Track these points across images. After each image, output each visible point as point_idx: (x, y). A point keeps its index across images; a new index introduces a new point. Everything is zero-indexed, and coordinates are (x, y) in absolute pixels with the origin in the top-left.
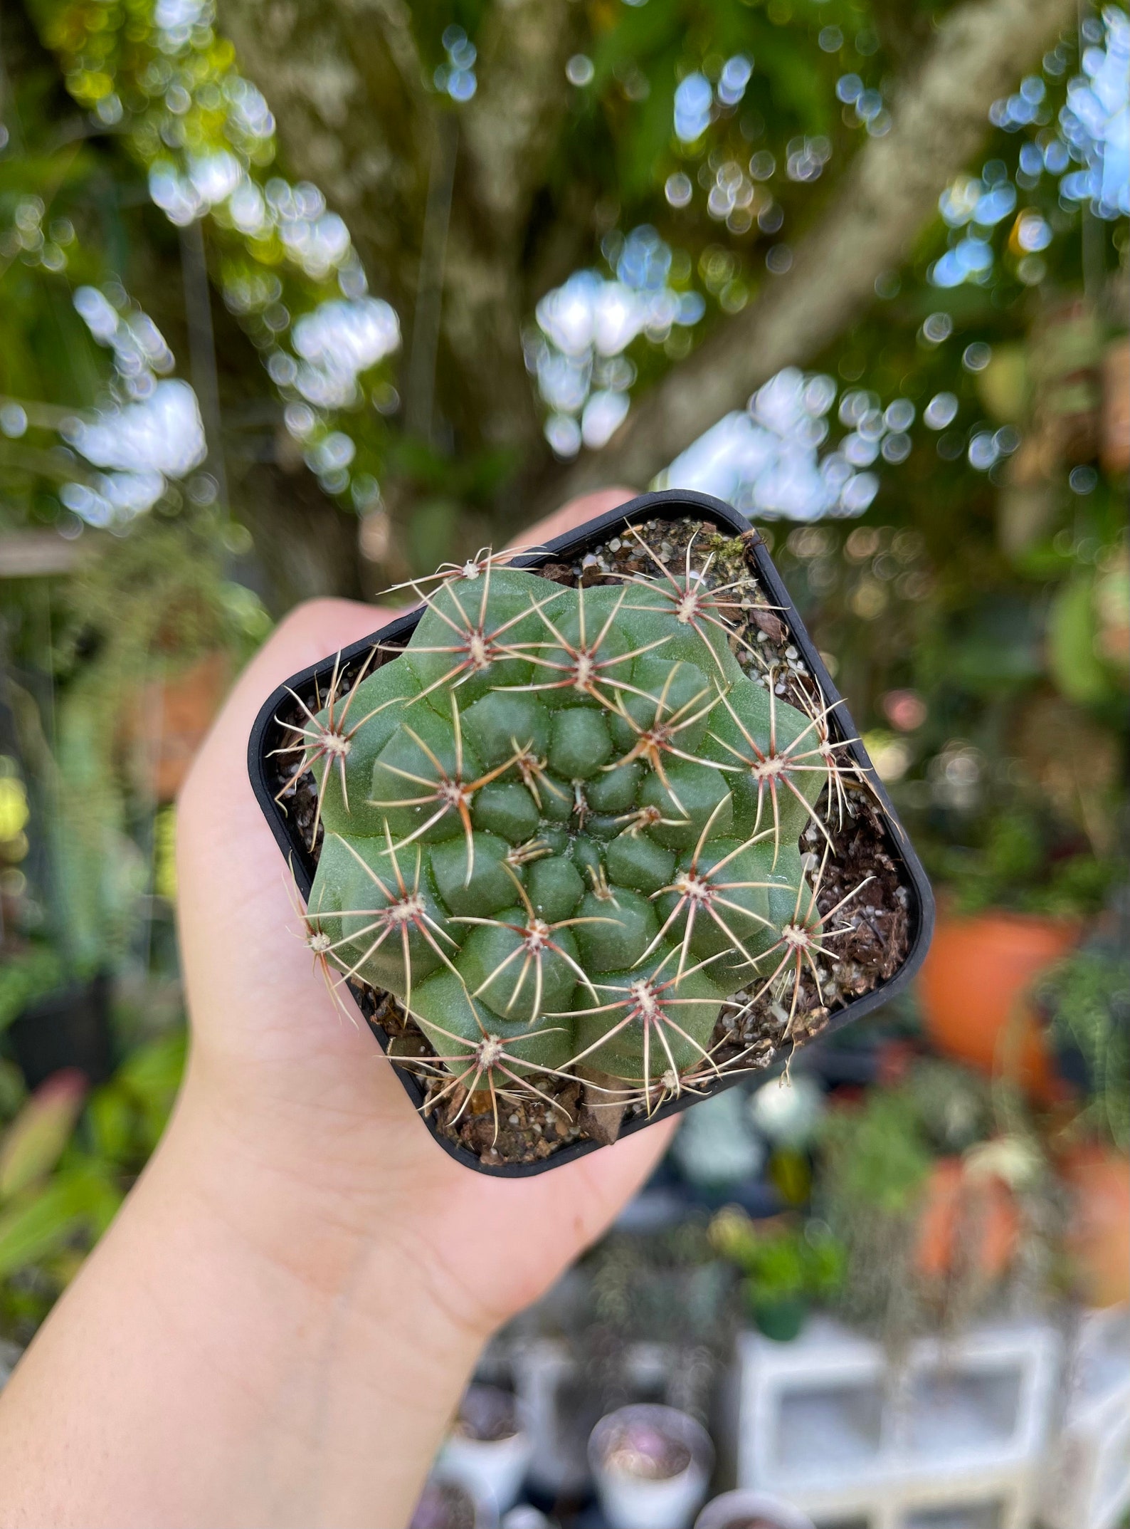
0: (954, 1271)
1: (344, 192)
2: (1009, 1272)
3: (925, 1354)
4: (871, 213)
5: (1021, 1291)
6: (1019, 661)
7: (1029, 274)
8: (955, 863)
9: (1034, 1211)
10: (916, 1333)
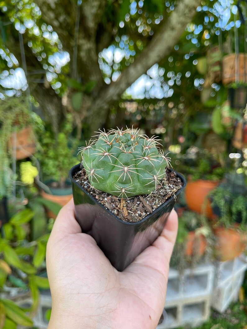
0: (193, 255)
1: (56, 23)
2: (204, 254)
3: (187, 272)
4: (173, 29)
5: (207, 258)
6: (206, 126)
7: (207, 44)
8: (192, 170)
9: (209, 241)
10: (185, 268)
